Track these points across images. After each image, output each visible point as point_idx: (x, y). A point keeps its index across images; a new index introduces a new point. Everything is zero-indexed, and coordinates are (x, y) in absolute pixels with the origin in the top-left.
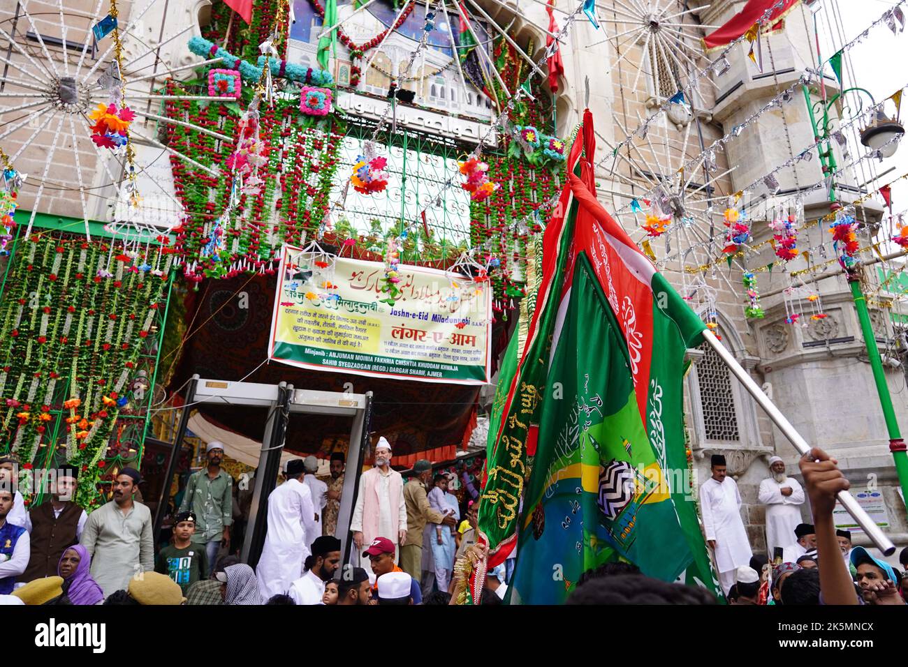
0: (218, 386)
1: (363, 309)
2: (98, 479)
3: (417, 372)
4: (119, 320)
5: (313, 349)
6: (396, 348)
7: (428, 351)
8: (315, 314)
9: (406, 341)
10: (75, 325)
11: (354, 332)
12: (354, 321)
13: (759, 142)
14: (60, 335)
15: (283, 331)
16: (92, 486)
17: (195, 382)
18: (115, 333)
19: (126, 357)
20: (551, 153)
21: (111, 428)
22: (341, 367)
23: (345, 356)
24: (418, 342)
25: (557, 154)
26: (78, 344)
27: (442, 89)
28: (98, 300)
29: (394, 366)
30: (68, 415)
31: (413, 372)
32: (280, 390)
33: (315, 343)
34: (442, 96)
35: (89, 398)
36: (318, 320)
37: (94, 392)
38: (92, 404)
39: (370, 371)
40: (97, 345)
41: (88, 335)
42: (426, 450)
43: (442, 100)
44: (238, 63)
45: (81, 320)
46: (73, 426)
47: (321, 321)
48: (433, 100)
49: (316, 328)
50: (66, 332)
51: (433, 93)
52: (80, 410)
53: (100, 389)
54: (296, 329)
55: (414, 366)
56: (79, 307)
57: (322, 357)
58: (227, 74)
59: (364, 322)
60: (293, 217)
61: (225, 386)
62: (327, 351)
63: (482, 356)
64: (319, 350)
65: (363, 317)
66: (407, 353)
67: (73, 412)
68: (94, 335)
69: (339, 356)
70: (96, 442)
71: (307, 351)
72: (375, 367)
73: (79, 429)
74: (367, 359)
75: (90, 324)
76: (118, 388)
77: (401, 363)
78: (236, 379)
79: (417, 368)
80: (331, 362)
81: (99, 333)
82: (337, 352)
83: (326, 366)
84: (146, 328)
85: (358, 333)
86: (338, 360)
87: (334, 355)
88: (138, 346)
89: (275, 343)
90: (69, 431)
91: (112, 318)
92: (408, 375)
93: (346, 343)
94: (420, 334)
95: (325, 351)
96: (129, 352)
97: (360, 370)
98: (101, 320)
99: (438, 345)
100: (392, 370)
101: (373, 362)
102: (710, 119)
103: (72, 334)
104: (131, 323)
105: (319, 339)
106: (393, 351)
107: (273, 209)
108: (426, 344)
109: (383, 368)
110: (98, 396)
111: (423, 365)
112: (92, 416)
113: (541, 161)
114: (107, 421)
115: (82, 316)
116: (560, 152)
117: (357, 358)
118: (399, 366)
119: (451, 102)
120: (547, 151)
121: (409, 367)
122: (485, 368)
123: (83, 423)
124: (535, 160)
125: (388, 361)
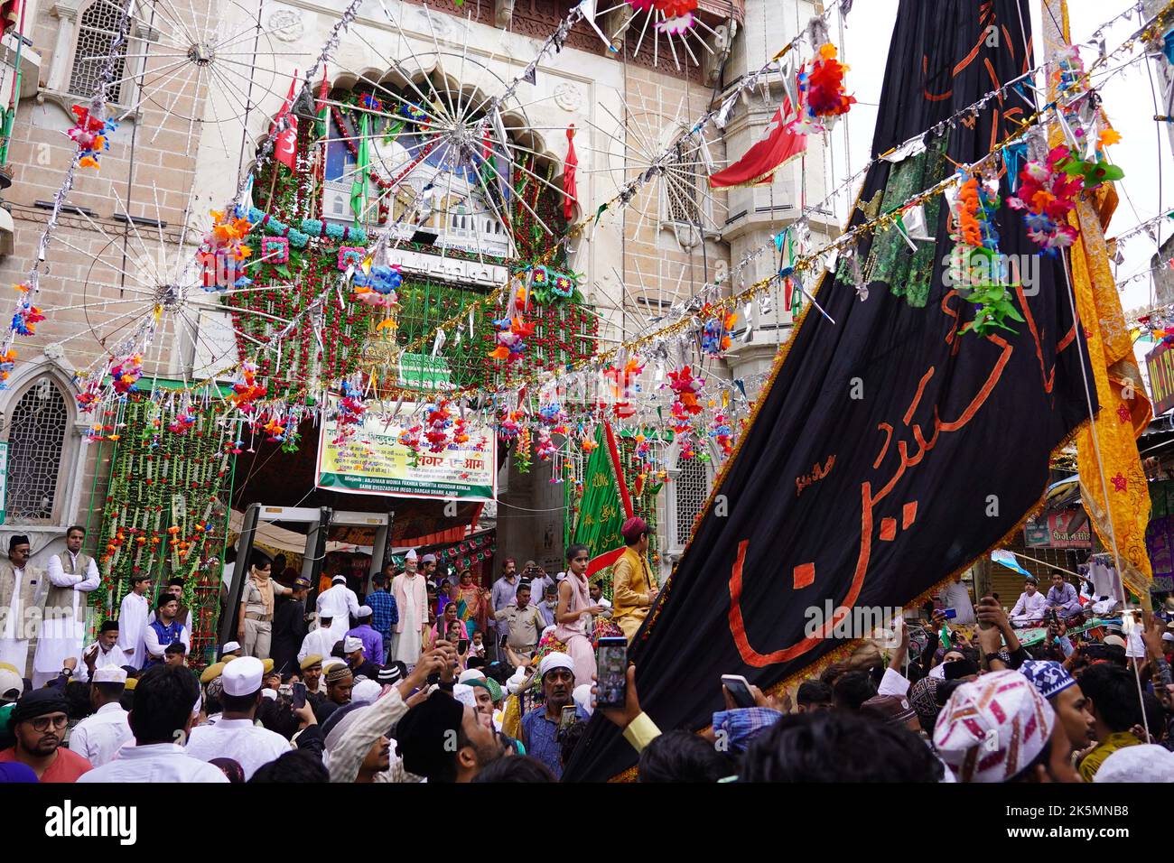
0: (275, 511)
1: (391, 442)
2: (195, 586)
3: (438, 492)
4: (201, 463)
5: (352, 476)
6: (420, 473)
7: (446, 475)
8: (352, 448)
9: (427, 466)
10: (170, 470)
11: (384, 461)
12: (384, 452)
13: (755, 273)
14: (161, 478)
15: (326, 463)
16: (191, 590)
17: (258, 509)
18: (200, 473)
19: (209, 493)
20: (558, 292)
21: (202, 548)
22: (375, 491)
23: (378, 481)
24: (437, 467)
25: (563, 293)
26: (174, 484)
27: (463, 219)
28: (186, 447)
29: (419, 487)
30: (172, 538)
31: (434, 492)
32: (322, 512)
33: (353, 472)
34: (463, 226)
35: (184, 525)
36: (355, 452)
37: (188, 520)
38: (187, 530)
39: (399, 492)
40: (187, 484)
41: (181, 477)
42: (435, 532)
43: (463, 231)
44: (286, 231)
45: (175, 465)
46: (176, 547)
47: (358, 453)
48: (454, 231)
49: (354, 459)
50: (165, 475)
51: (455, 224)
52: (179, 536)
53: (192, 518)
54: (337, 461)
55: (435, 487)
56: (173, 454)
57: (359, 483)
58: (278, 242)
59: (392, 453)
60: (332, 367)
61: (280, 511)
62: (363, 478)
63: (490, 478)
64: (357, 477)
65: (391, 449)
66: (428, 476)
67: (175, 536)
68: (184, 476)
69: (373, 481)
70: (193, 559)
71: (346, 479)
72: (402, 489)
73: (179, 549)
74: (395, 482)
75: (181, 467)
76: (205, 517)
77: (423, 485)
78: (291, 505)
79: (437, 489)
80: (367, 487)
81: (188, 474)
82: (371, 478)
83: (363, 490)
84: (223, 469)
85: (388, 462)
86: (372, 484)
87: (369, 481)
88: (218, 484)
89: (320, 473)
90: (173, 551)
91: (197, 461)
92: (430, 495)
93: (378, 470)
94: (438, 460)
95: (362, 477)
96: (211, 489)
97: (390, 492)
98: (189, 464)
99: (453, 469)
100: (417, 491)
101: (401, 485)
102: (718, 239)
103: (169, 475)
104: (211, 465)
105: (356, 468)
106: (416, 475)
107: (316, 359)
108: (444, 469)
109: (409, 490)
110: (191, 523)
111: (441, 486)
112: (189, 539)
113: (549, 298)
114: (199, 543)
115: (176, 462)
116: (566, 290)
117: (388, 482)
118: (422, 488)
119: (471, 232)
120: (554, 290)
121: (431, 488)
122: (492, 487)
123: (183, 545)
124: (542, 299)
125: (413, 484)
